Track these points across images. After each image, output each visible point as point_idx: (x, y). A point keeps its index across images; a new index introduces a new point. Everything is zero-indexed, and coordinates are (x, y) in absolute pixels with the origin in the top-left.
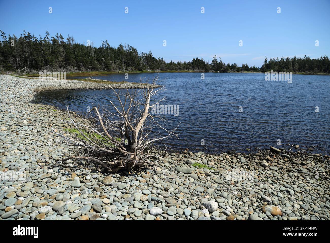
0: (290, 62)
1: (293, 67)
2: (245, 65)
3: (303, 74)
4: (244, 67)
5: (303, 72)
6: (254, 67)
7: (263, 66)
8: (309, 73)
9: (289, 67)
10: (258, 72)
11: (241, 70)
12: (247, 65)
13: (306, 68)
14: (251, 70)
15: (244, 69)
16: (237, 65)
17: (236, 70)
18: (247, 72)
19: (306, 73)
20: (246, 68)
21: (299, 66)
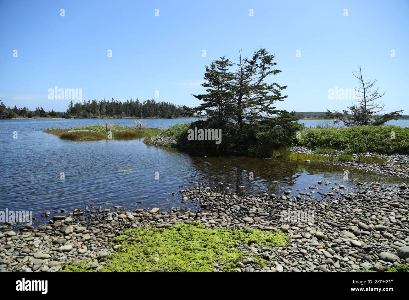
0: (97, 106)
1: (100, 111)
2: (41, 109)
3: (110, 119)
4: (39, 112)
5: (111, 116)
6: (53, 111)
7: (68, 111)
8: (116, 117)
9: (96, 111)
10: (58, 117)
11: (34, 116)
12: (42, 109)
13: (114, 112)
14: (49, 115)
15: (38, 115)
16: (28, 109)
17: (26, 116)
18: (42, 118)
19: (114, 117)
20: (41, 113)
21: (107, 110)
